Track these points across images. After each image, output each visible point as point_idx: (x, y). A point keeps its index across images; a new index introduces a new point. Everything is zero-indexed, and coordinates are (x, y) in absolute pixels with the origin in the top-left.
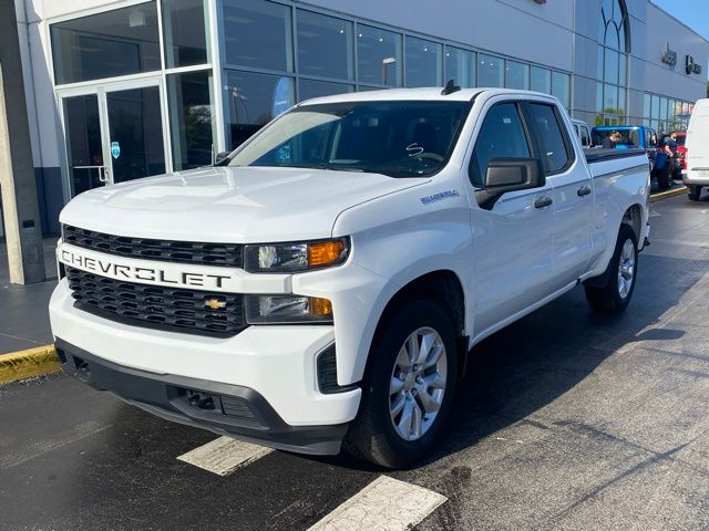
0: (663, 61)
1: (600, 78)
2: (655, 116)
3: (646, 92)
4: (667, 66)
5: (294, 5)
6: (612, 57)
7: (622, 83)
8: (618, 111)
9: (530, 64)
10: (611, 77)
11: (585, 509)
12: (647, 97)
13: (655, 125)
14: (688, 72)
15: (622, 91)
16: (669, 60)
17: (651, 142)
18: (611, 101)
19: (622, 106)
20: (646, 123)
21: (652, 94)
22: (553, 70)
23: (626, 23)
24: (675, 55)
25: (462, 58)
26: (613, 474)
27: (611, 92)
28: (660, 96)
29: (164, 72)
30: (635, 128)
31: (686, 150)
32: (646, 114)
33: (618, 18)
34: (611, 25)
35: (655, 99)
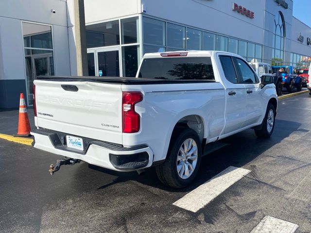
0: (298, 40)
1: (273, 47)
2: (295, 62)
3: (291, 52)
4: (300, 42)
5: (167, 21)
6: (278, 38)
7: (282, 49)
8: (280, 60)
9: (247, 42)
10: (278, 47)
11: (291, 174)
12: (292, 54)
13: (295, 65)
14: (308, 44)
15: (282, 52)
16: (301, 40)
17: (294, 72)
18: (277, 56)
19: (282, 58)
20: (291, 65)
21: (293, 53)
22: (256, 44)
23: (284, 25)
24: (303, 37)
25: (223, 40)
26: (298, 167)
27: (278, 52)
28: (297, 54)
29: (121, 45)
30: (287, 67)
31: (308, 76)
32: (291, 61)
33: (281, 23)
34: (278, 26)
35: (295, 55)
